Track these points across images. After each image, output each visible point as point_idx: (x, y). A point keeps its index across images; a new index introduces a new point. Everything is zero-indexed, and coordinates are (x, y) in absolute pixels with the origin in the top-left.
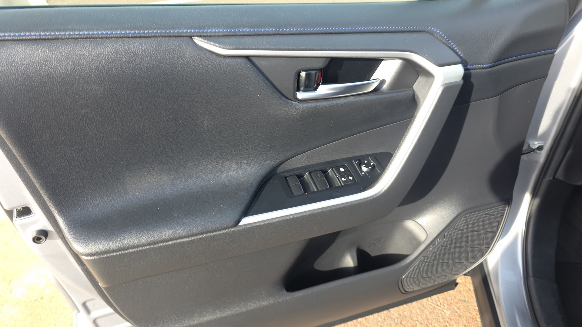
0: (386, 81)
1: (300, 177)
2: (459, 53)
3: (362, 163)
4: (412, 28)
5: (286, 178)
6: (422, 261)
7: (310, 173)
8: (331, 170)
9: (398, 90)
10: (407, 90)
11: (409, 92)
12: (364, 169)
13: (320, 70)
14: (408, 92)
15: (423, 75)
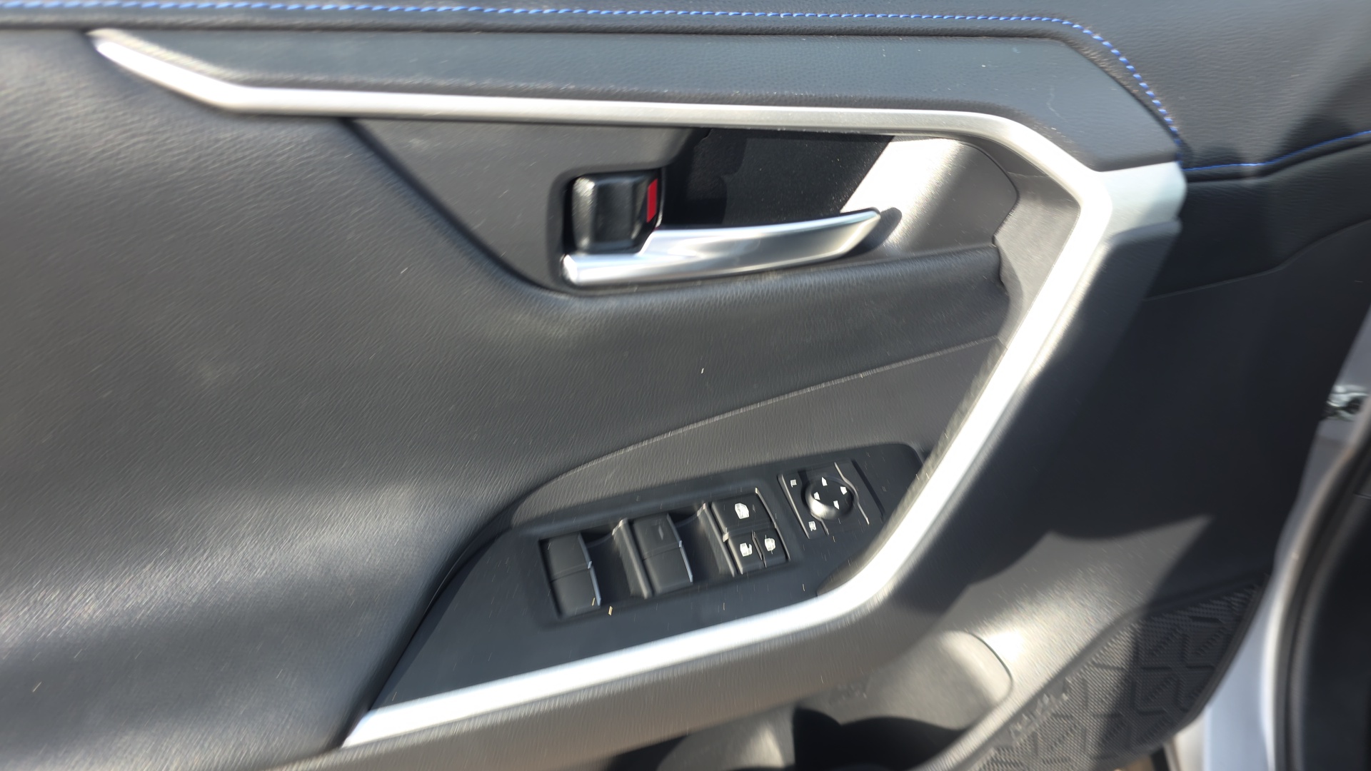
0: (903, 214)
1: (595, 538)
2: (1168, 119)
3: (811, 487)
4: (1002, 22)
5: (543, 543)
6: (994, 761)
7: (630, 524)
8: (706, 511)
9: (944, 250)
10: (974, 250)
11: (982, 257)
12: (818, 508)
13: (654, 173)
14: (979, 258)
15: (1034, 197)
